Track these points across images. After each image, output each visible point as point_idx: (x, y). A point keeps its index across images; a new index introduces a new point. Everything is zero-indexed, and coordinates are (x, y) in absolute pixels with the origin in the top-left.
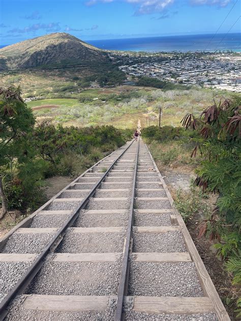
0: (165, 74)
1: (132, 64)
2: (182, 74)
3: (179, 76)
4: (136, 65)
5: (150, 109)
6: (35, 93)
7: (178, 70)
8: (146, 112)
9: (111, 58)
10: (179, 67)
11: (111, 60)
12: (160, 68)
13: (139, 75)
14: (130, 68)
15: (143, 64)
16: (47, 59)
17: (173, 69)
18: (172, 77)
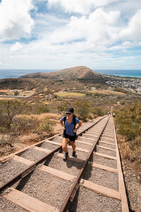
0: (128, 87)
1: (112, 81)
2: (138, 88)
3: (136, 88)
4: (114, 82)
5: (118, 102)
6: (68, 89)
7: (136, 85)
8: (116, 103)
9: (103, 77)
10: (137, 84)
11: (103, 79)
12: (127, 84)
13: (116, 86)
14: (112, 83)
15: (118, 81)
16: (75, 76)
17: (133, 85)
18: (132, 89)
